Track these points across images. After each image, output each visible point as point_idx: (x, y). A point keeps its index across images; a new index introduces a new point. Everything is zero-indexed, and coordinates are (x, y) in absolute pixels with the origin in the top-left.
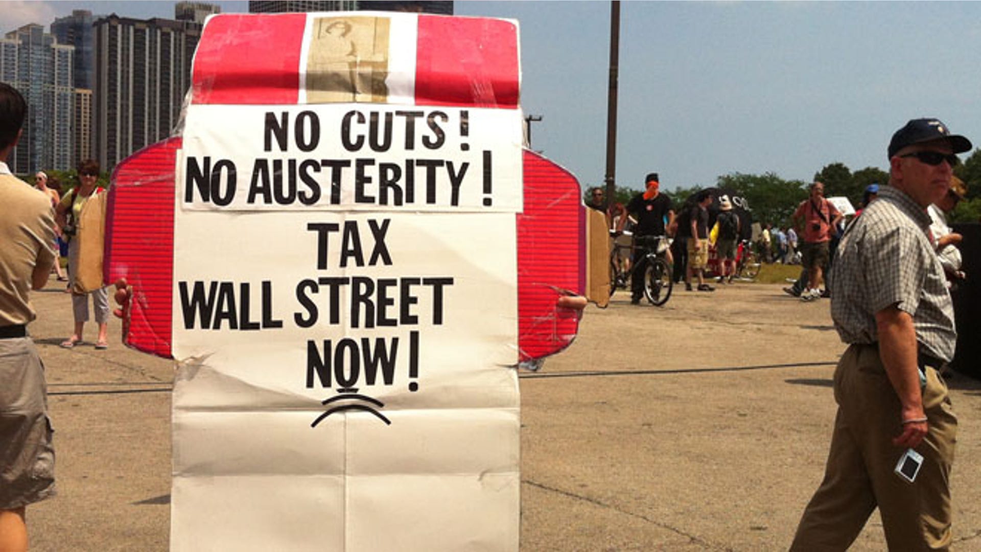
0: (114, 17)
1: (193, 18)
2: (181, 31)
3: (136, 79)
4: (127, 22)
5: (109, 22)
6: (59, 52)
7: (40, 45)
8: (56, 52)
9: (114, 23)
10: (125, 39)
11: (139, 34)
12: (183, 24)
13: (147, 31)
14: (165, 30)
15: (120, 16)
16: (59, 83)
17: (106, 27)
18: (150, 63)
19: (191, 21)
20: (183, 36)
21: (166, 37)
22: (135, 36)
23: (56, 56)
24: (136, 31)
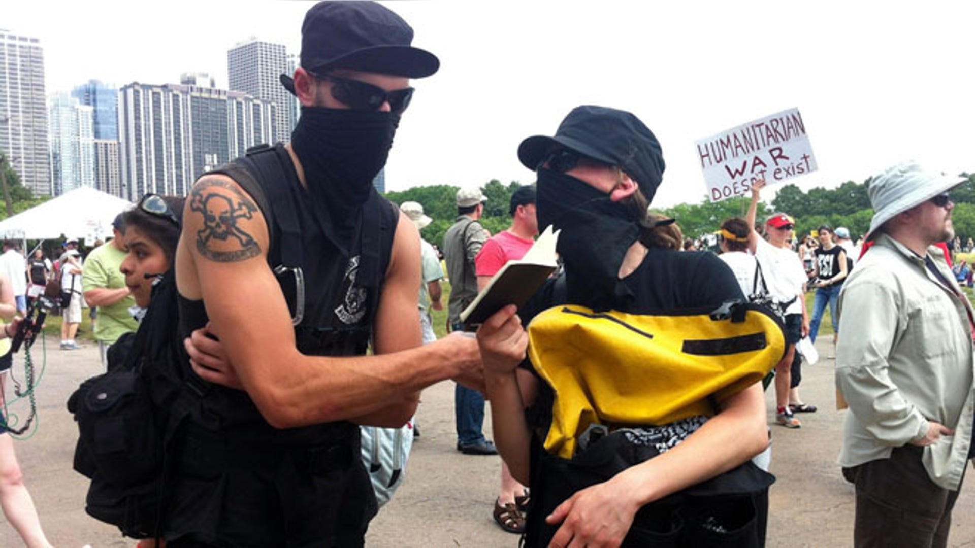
0: (136, 83)
1: (194, 83)
2: (187, 93)
3: (156, 130)
4: (146, 87)
5: (133, 87)
6: (82, 111)
7: (66, 106)
8: (79, 111)
9: (137, 87)
10: (146, 100)
11: (156, 96)
12: (188, 88)
13: (162, 94)
14: (175, 92)
15: (141, 82)
16: (83, 135)
17: (130, 92)
18: (165, 118)
19: (193, 85)
20: (189, 97)
21: (176, 97)
22: (153, 98)
23: (80, 115)
24: (154, 93)
